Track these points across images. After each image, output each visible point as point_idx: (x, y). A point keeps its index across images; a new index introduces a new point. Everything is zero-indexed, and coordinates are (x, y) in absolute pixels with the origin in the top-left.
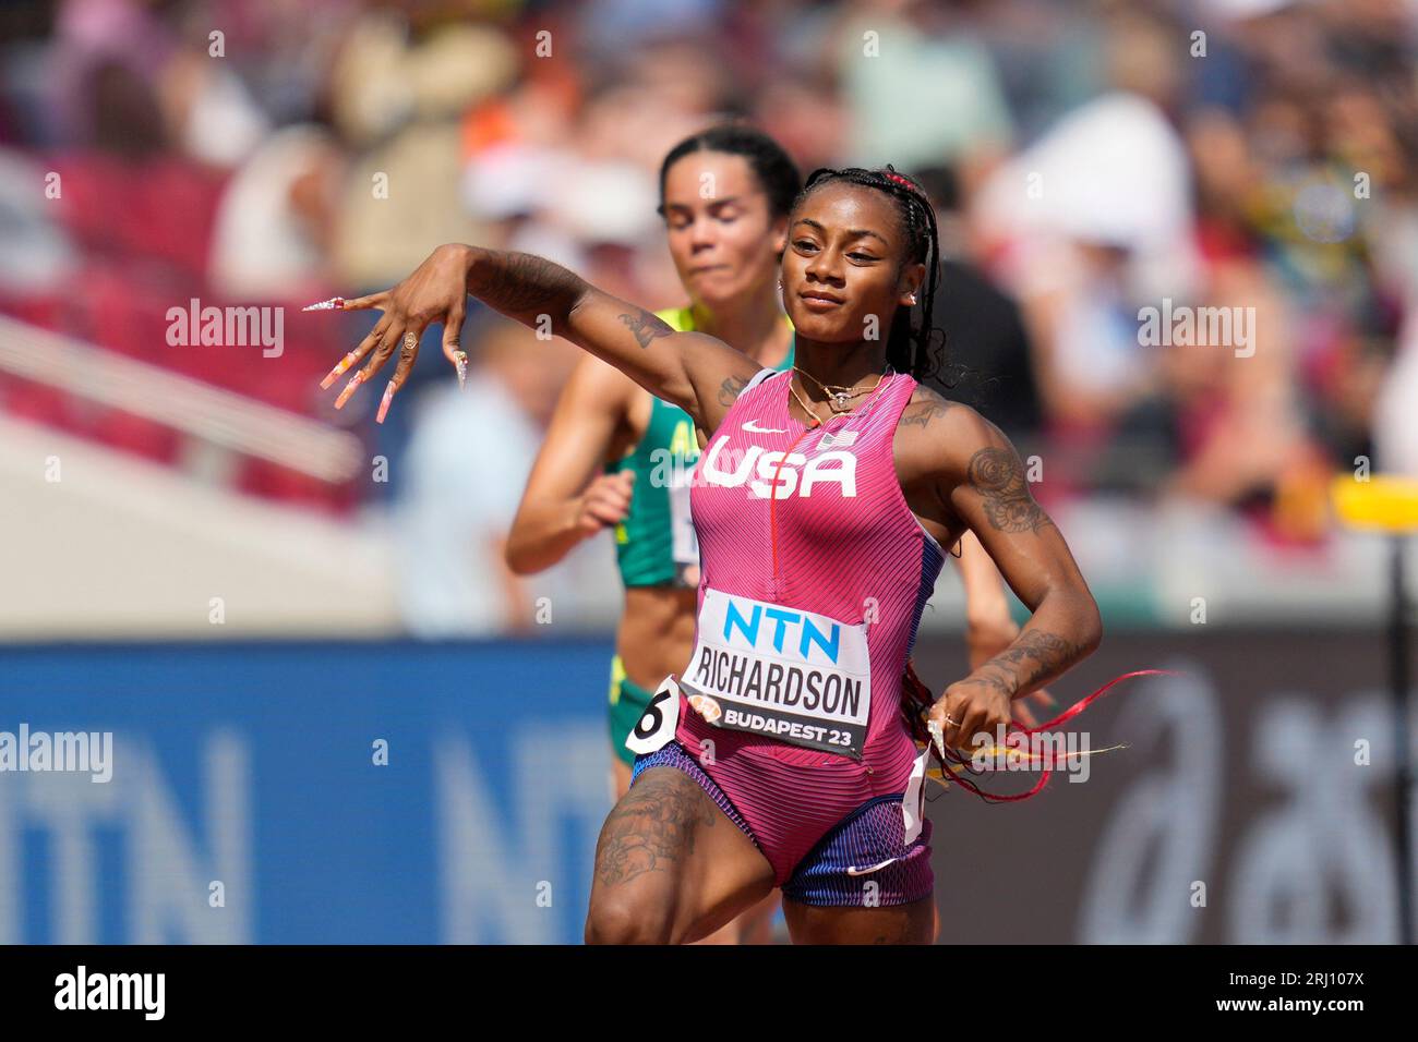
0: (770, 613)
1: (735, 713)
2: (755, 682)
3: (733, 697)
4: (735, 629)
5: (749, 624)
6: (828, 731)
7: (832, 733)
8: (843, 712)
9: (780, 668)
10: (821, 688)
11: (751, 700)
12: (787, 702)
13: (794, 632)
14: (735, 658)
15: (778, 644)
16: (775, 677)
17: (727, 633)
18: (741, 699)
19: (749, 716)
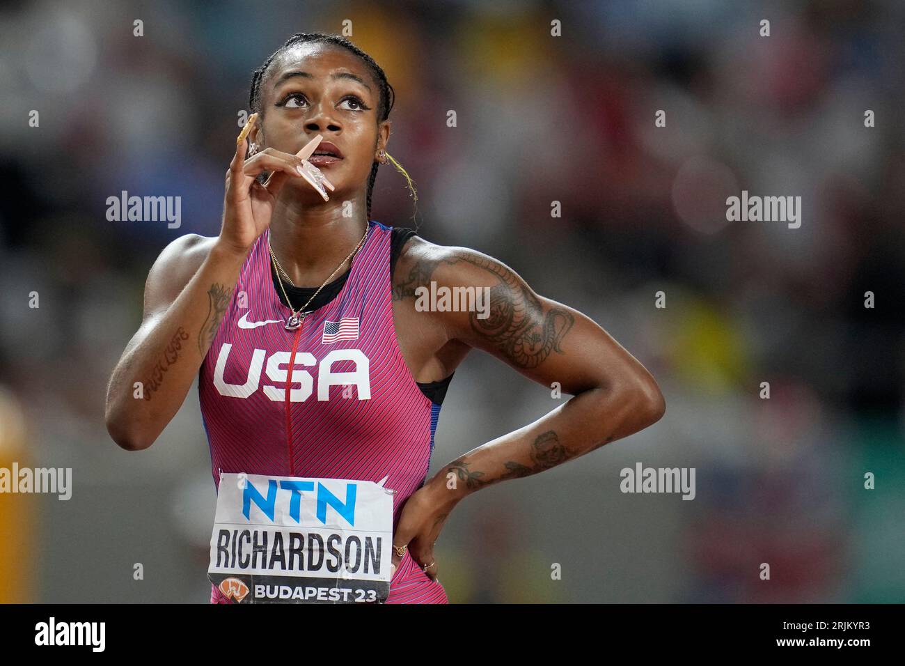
0: (285, 485)
1: (263, 587)
2: (278, 553)
3: (259, 571)
6: (353, 592)
7: (357, 592)
8: (366, 571)
9: (300, 536)
10: (341, 548)
11: (277, 570)
12: (311, 568)
15: (295, 513)
17: (246, 512)
18: (267, 572)
19: (276, 587)
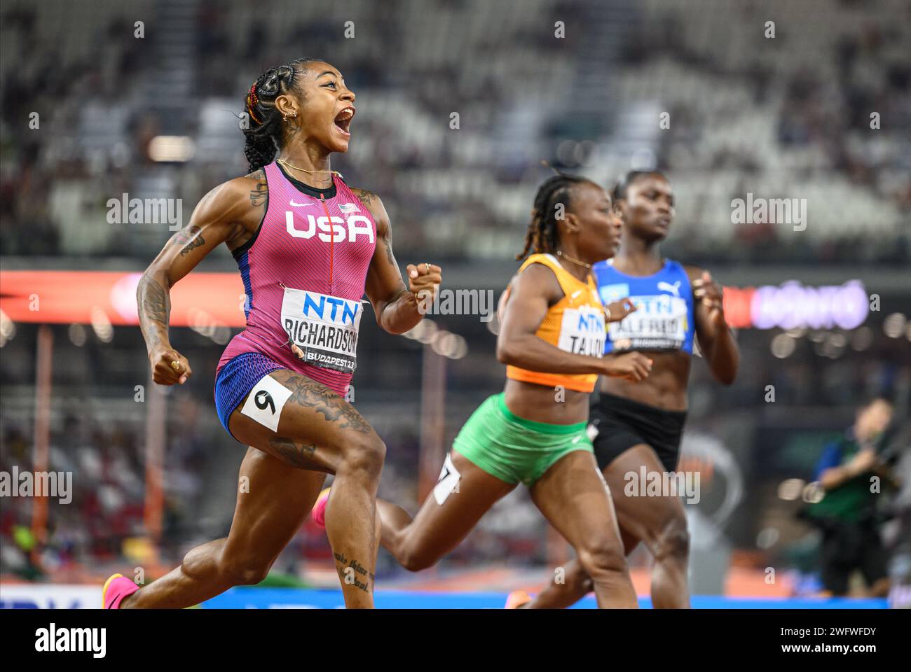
4: (311, 309)
5: (319, 306)
13: (341, 309)
14: (312, 325)
16: (332, 335)
